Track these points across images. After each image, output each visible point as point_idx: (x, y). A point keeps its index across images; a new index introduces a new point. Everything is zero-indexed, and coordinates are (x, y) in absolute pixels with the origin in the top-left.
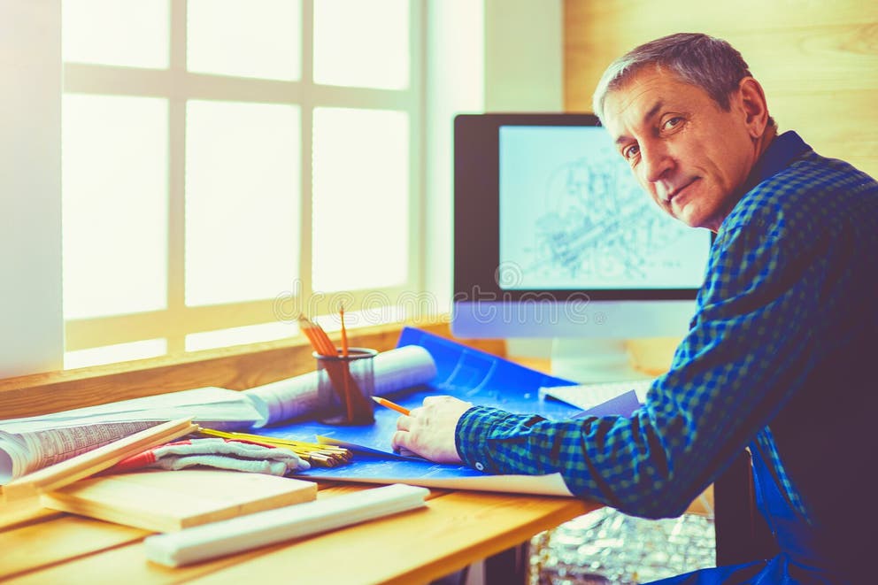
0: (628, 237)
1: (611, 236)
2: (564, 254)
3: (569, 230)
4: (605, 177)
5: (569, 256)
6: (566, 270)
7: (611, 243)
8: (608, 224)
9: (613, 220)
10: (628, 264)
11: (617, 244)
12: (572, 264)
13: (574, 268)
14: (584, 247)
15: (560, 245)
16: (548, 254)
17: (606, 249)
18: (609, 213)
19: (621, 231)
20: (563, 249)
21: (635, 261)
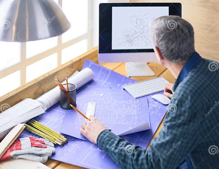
0: (147, 35)
1: (142, 35)
2: (129, 40)
3: (130, 34)
4: (140, 19)
5: (130, 41)
6: (129, 44)
7: (142, 37)
8: (141, 32)
9: (142, 31)
10: (146, 43)
11: (143, 37)
12: (131, 43)
13: (132, 44)
14: (134, 38)
15: (128, 38)
16: (125, 40)
17: (141, 39)
18: (141, 29)
19: (145, 34)
20: (129, 39)
21: (148, 42)
